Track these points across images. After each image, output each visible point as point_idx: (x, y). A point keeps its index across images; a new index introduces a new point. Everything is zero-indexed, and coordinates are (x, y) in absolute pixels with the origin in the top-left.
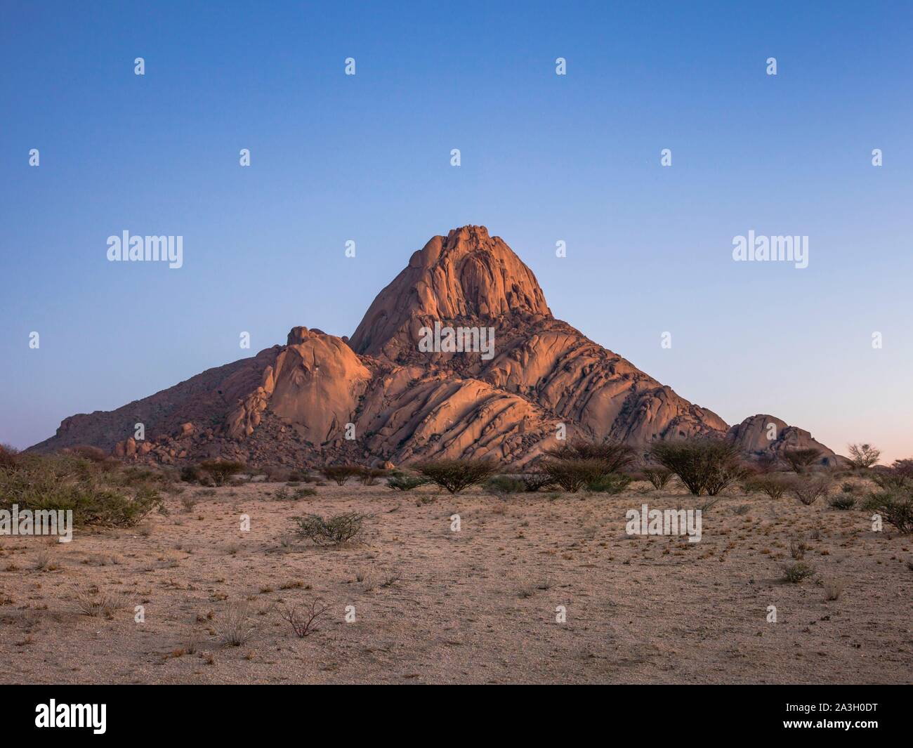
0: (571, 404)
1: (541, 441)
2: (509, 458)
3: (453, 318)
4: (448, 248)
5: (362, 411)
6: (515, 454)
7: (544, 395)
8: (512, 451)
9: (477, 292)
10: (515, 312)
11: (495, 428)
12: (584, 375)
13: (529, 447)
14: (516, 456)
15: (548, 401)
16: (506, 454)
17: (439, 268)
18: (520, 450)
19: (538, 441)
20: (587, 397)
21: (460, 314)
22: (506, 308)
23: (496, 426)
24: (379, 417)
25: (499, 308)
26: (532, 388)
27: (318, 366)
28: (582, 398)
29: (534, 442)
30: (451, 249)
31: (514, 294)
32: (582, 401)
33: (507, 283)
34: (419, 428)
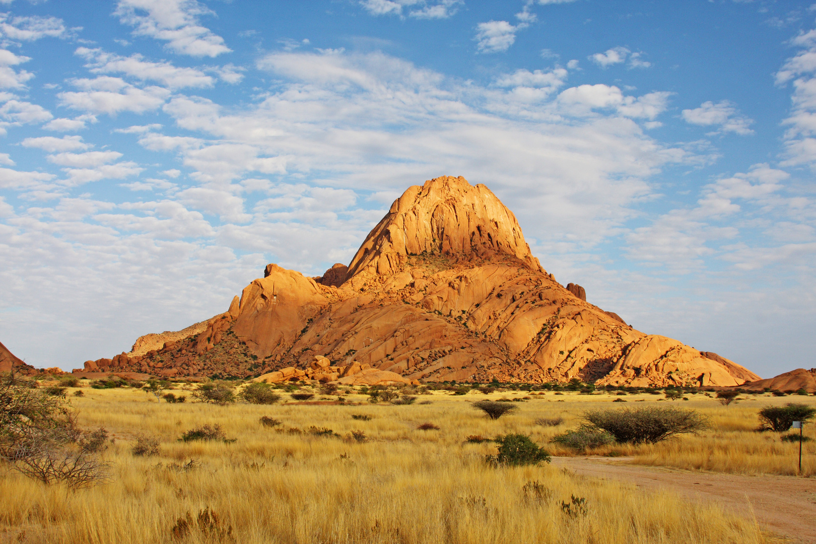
0: (495, 326)
1: (446, 356)
2: (412, 370)
3: (418, 253)
4: (422, 196)
5: (307, 331)
6: (418, 366)
7: (471, 318)
8: (416, 364)
9: (442, 233)
10: (474, 249)
11: (407, 345)
12: (514, 300)
13: (433, 360)
14: (419, 369)
15: (474, 323)
16: (410, 365)
17: (411, 213)
18: (425, 363)
19: (443, 356)
20: (511, 319)
21: (425, 251)
22: (468, 246)
23: (408, 344)
24: (318, 336)
25: (461, 245)
26: (464, 312)
27: (275, 295)
28: (506, 321)
29: (440, 357)
30: (424, 197)
31: (477, 233)
32: (505, 322)
33: (471, 223)
34: (340, 344)
